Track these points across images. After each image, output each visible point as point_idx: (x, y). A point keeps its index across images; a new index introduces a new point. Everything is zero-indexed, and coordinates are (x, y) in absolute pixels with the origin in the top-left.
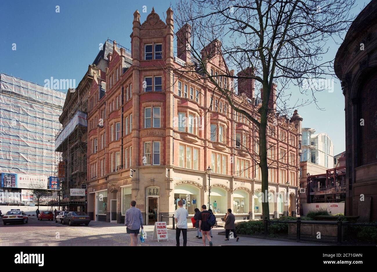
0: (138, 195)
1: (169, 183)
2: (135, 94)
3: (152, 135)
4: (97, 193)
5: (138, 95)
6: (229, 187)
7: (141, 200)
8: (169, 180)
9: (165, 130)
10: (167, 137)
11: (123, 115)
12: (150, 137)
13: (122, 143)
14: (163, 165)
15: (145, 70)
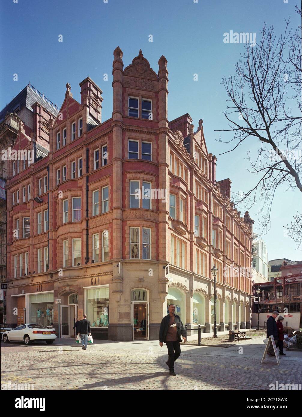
0: (122, 299)
1: (164, 284)
2: (118, 159)
3: (142, 218)
4: (29, 296)
5: (121, 161)
6: (207, 292)
7: (125, 307)
8: (164, 281)
9: (158, 213)
10: (161, 223)
11: (88, 187)
12: (139, 221)
13: (88, 226)
14: (156, 260)
15: (130, 129)
